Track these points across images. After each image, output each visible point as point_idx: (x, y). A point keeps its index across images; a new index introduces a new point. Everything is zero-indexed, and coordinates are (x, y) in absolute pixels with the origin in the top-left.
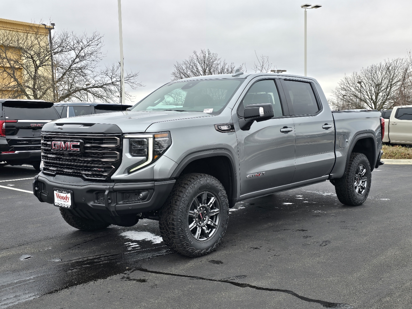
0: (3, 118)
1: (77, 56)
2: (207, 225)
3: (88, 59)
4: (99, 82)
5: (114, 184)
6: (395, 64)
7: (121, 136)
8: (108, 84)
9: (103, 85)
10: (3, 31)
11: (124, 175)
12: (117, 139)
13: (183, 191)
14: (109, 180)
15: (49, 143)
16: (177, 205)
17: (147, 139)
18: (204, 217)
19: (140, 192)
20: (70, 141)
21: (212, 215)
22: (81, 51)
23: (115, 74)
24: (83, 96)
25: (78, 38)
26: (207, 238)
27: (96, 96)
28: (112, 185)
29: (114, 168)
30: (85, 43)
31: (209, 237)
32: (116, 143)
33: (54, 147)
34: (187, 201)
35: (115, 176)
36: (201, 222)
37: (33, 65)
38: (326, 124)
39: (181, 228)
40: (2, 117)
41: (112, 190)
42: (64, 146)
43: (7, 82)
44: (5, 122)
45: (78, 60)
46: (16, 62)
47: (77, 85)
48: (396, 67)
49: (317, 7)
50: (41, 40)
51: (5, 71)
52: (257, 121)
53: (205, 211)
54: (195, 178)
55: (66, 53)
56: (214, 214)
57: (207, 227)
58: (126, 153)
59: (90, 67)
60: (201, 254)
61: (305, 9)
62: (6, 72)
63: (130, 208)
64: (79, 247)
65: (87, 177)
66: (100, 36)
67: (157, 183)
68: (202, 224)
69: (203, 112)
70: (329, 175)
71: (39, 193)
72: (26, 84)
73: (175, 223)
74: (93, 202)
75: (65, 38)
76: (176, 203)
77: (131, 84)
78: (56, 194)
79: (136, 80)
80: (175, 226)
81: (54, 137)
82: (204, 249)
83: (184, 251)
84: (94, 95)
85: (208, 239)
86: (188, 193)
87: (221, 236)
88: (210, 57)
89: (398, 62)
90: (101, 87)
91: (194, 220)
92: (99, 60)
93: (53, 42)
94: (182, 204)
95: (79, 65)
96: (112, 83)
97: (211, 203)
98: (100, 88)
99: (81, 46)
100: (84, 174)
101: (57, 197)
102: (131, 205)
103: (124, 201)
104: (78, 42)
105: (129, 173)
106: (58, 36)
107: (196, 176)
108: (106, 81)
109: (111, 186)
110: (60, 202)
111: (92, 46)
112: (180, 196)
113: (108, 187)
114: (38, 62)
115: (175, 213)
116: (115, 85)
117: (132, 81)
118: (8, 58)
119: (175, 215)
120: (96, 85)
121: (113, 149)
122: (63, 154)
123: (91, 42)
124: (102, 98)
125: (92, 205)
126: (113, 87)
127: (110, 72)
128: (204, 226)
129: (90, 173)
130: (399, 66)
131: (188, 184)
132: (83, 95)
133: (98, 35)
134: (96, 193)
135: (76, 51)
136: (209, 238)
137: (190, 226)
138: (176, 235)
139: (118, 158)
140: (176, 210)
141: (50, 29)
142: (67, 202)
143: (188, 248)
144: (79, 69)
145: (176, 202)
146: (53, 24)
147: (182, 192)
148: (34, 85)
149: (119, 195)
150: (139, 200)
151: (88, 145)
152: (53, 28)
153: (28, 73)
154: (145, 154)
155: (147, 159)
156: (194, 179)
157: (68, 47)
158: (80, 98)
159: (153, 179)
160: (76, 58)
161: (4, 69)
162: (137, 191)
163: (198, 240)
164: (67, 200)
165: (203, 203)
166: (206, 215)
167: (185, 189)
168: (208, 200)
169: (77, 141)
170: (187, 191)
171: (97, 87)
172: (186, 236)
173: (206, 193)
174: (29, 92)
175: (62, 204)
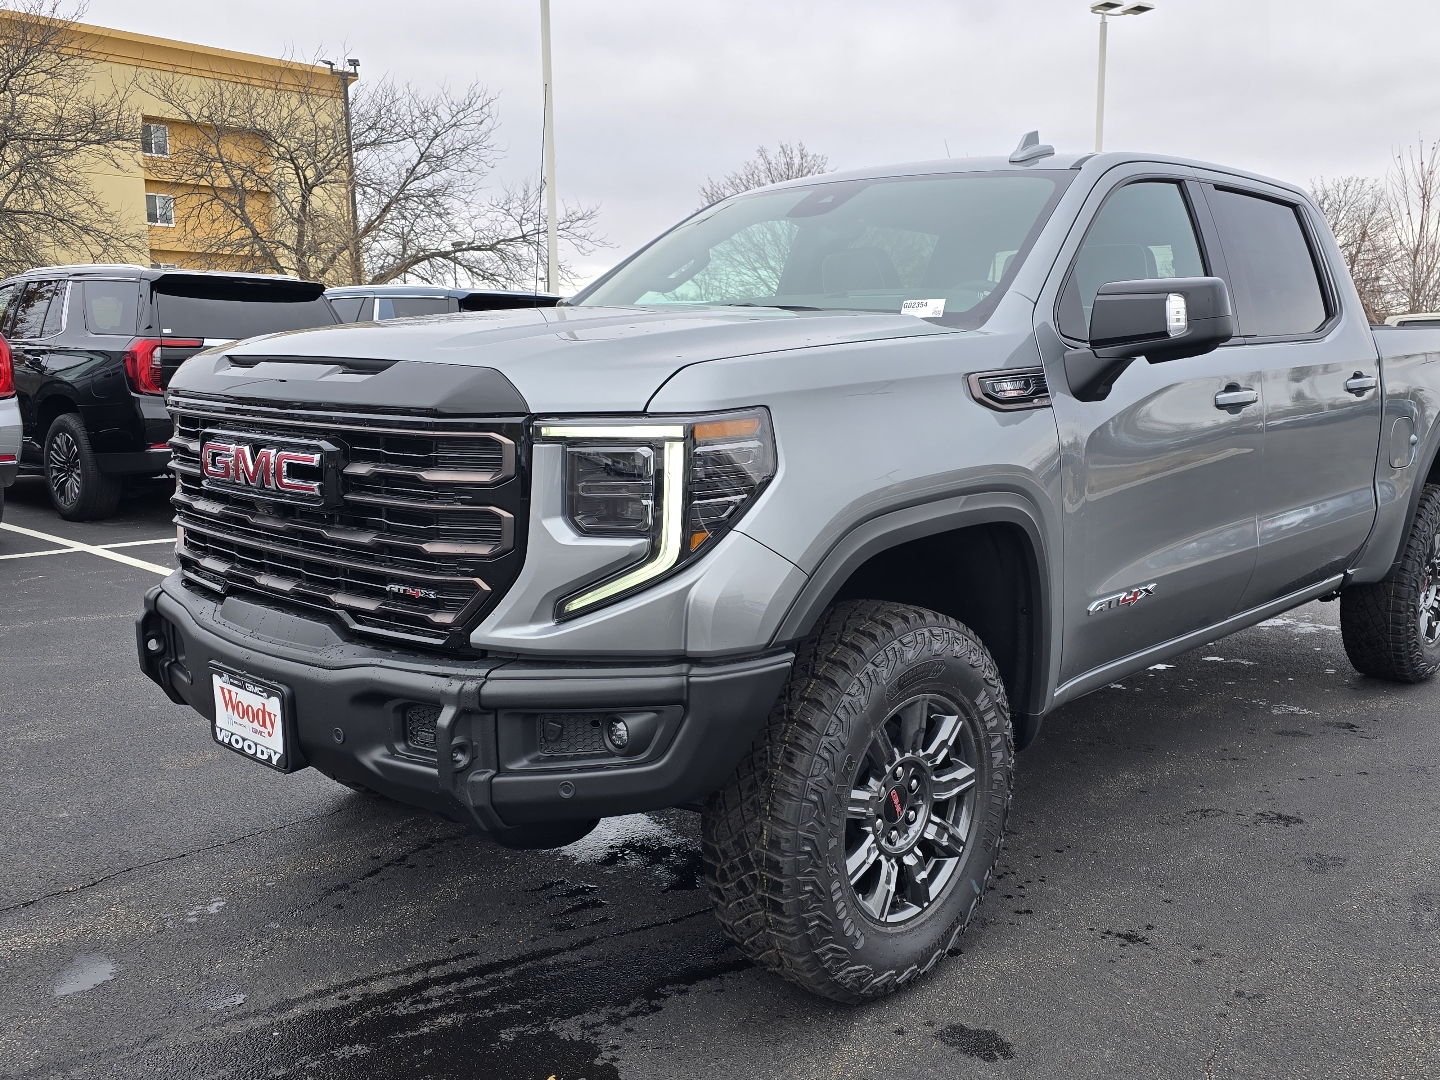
0: (154, 330)
1: (423, 157)
2: (923, 843)
3: (455, 167)
4: (486, 232)
5: (483, 672)
6: (1341, 195)
7: (525, 428)
8: (511, 240)
9: (498, 243)
10: (211, 82)
11: (534, 628)
12: (499, 444)
13: (824, 699)
14: (458, 649)
15: (195, 446)
16: (794, 773)
17: (657, 446)
18: (911, 809)
19: (618, 716)
20: (281, 446)
21: (945, 796)
22: (433, 140)
23: (532, 210)
24: (438, 275)
25: (425, 103)
26: (921, 906)
27: (476, 273)
28: (472, 678)
29: (486, 587)
30: (446, 118)
31: (927, 899)
32: (495, 464)
33: (210, 468)
34: (843, 752)
35: (489, 632)
36: (894, 833)
37: (297, 180)
38: (1357, 376)
39: (814, 883)
40: (150, 327)
41: (473, 705)
42: (251, 468)
43: (223, 230)
44: (161, 346)
45: (423, 168)
46: (249, 171)
47: (422, 241)
48: (1343, 204)
49: (1140, 9)
50: (319, 108)
51: (217, 197)
52: (1151, 361)
53: (914, 781)
54: (879, 631)
55: (389, 146)
56: (956, 791)
57: (920, 853)
58: (548, 515)
59: (461, 188)
60: (898, 987)
61: (1103, 18)
62: (220, 202)
63: (565, 795)
64: (340, 907)
65: (360, 622)
66: (487, 97)
67: (701, 675)
68: (900, 843)
69: (899, 312)
70: (1345, 573)
71: (167, 664)
72: (277, 237)
73: (785, 861)
74: (384, 750)
75: (387, 102)
76: (791, 761)
77: (577, 241)
78: (222, 689)
79: (592, 229)
80: (784, 877)
81: (214, 423)
82: (911, 965)
83: (820, 984)
84: (470, 270)
85: (924, 909)
86: (851, 710)
87: (978, 891)
88: (805, 165)
89: (1350, 188)
90: (492, 248)
91: (869, 829)
92: (486, 169)
93: (353, 111)
94: (818, 766)
95: (427, 184)
96: (524, 236)
97: (944, 743)
98: (490, 252)
99: (432, 126)
100: (341, 607)
101: (227, 706)
102: (573, 780)
103: (533, 756)
104: (426, 117)
105: (563, 617)
106: (366, 97)
107: (884, 624)
108: (505, 232)
109: (471, 686)
110: (240, 731)
111: (465, 128)
112: (809, 727)
113: (455, 687)
114: (310, 173)
115: (788, 809)
116: (530, 243)
117: (581, 232)
118: (225, 160)
119: (783, 823)
120: (477, 243)
121: (477, 493)
122: (249, 505)
123: (461, 115)
124: (495, 280)
125: (377, 763)
126: (526, 248)
127: (515, 205)
128: (910, 851)
129: (370, 605)
130: (1351, 201)
131: (845, 667)
132: (440, 270)
133: (483, 93)
134: (396, 709)
135: (421, 142)
136: (931, 903)
137: (852, 863)
138: (789, 917)
139: (508, 541)
140: (788, 795)
141: (345, 79)
142: (266, 735)
143: (840, 969)
144: (430, 196)
145: (790, 757)
146: (354, 63)
147: (820, 705)
148: (300, 241)
149: (510, 729)
150: (611, 755)
151: (361, 469)
152: (355, 74)
153: (283, 204)
154: (646, 525)
155: (654, 552)
156: (873, 637)
157: (398, 130)
158: (430, 279)
159: (685, 650)
160: (419, 163)
161: (213, 193)
162: (602, 712)
163: (887, 924)
164: (264, 725)
165: (909, 743)
166: (917, 797)
167: (833, 692)
168: (932, 728)
169: (308, 448)
170: (846, 699)
171: (479, 249)
172: (836, 915)
173: (923, 700)
174: (285, 259)
175: (244, 740)
